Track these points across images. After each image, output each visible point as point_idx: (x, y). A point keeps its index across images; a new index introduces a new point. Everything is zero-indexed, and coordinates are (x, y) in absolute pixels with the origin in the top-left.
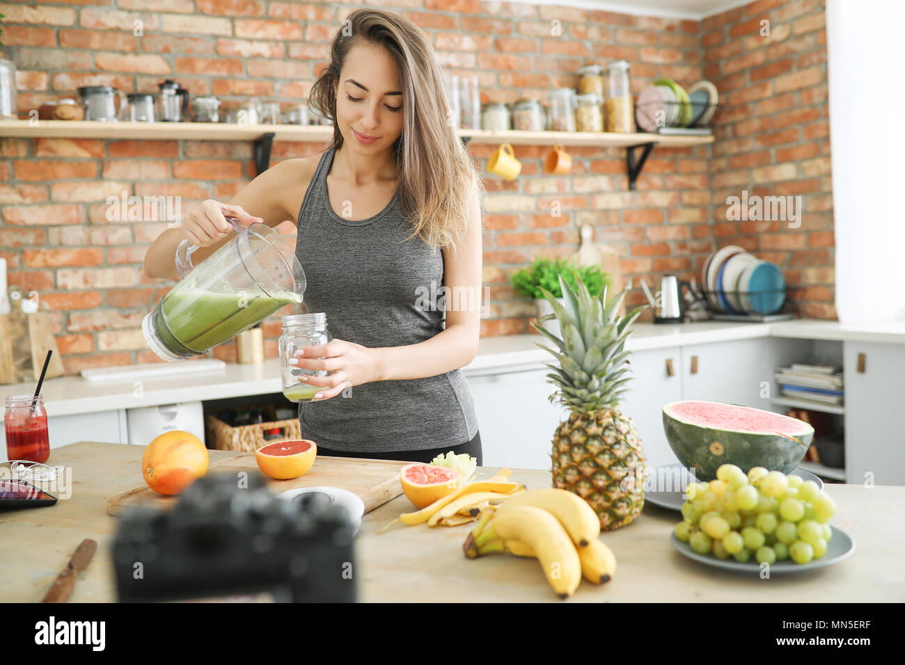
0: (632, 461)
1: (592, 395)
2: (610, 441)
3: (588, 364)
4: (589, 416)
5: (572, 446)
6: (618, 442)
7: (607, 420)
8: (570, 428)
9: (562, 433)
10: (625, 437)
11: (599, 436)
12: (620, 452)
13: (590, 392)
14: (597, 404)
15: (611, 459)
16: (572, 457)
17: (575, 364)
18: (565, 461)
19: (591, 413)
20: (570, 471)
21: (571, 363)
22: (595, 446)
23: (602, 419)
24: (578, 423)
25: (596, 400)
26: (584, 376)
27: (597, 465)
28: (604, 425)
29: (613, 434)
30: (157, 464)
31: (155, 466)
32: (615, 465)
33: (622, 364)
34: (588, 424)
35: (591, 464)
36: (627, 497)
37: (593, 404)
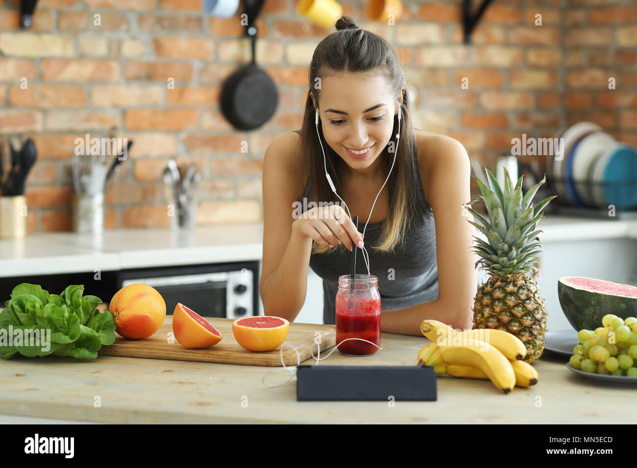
0: (538, 313)
1: (511, 262)
2: (523, 297)
3: (509, 238)
4: (508, 278)
5: (493, 300)
6: (529, 298)
7: (520, 282)
8: (492, 287)
9: (485, 291)
10: (534, 295)
11: (515, 293)
12: (530, 306)
13: (509, 260)
14: (514, 269)
15: (523, 311)
16: (494, 309)
17: (499, 238)
18: (487, 311)
19: (509, 276)
20: (491, 319)
21: (497, 237)
22: (511, 301)
23: (517, 281)
24: (499, 283)
25: (513, 266)
26: (506, 247)
27: (512, 315)
28: (518, 286)
29: (525, 292)
30: (123, 309)
31: (121, 311)
32: (525, 315)
33: (534, 240)
34: (506, 285)
35: (508, 314)
36: (533, 341)
37: (511, 269)
